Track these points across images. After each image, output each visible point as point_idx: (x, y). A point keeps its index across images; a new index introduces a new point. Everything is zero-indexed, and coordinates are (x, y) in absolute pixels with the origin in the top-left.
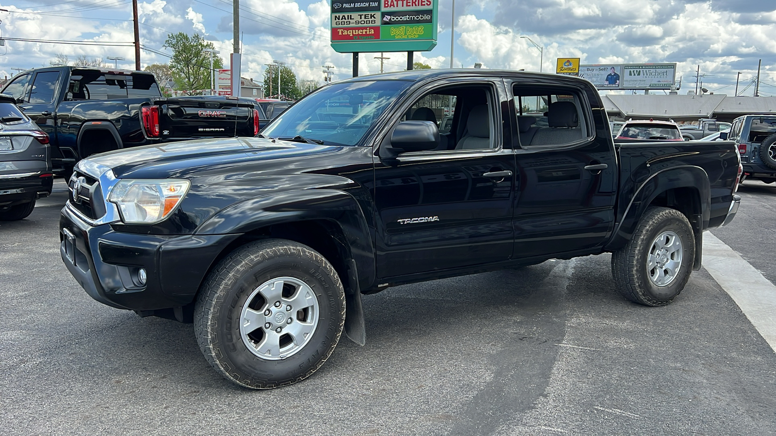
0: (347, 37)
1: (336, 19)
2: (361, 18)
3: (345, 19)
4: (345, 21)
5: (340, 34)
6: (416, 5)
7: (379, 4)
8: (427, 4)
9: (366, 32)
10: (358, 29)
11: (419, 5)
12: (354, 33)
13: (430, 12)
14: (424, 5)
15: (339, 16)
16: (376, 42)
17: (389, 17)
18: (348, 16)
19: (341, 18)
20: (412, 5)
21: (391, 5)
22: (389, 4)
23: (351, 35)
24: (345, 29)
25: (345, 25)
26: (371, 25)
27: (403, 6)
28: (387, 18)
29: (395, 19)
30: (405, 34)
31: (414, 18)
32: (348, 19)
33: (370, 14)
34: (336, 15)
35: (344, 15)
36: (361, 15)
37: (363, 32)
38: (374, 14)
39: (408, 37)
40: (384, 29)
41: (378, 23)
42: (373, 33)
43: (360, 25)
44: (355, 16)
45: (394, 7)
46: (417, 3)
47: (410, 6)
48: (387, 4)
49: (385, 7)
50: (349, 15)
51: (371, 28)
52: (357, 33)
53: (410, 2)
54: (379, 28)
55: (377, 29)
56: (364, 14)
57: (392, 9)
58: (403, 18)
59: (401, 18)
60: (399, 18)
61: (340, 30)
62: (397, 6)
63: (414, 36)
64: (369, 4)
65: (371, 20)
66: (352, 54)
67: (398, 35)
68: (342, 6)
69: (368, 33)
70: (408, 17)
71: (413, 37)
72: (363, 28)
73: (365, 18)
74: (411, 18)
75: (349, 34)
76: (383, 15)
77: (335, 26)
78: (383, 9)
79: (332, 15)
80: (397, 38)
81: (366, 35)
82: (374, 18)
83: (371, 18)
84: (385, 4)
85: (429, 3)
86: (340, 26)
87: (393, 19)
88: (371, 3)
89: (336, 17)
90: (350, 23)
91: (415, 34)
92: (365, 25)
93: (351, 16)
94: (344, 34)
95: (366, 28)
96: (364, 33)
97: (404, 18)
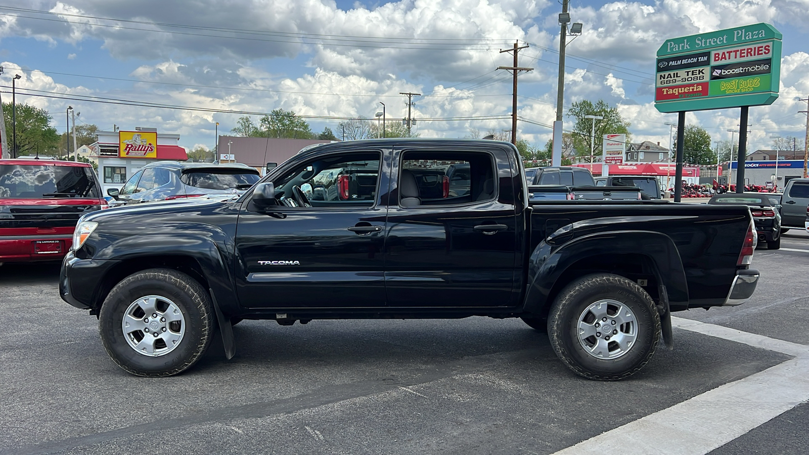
0: (673, 96)
1: (661, 79)
2: (688, 75)
3: (671, 77)
4: (671, 79)
5: (665, 93)
6: (751, 55)
7: (709, 59)
8: (765, 52)
9: (693, 89)
10: (685, 86)
11: (755, 55)
12: (680, 92)
13: (768, 61)
14: (762, 54)
15: (664, 75)
16: (705, 98)
17: (719, 71)
18: (674, 74)
19: (666, 77)
20: (747, 56)
21: (722, 58)
22: (720, 57)
23: (677, 94)
24: (669, 88)
25: (671, 84)
26: (698, 81)
27: (736, 58)
28: (717, 73)
29: (726, 72)
30: (738, 88)
31: (748, 69)
32: (674, 77)
33: (698, 69)
34: (661, 74)
35: (669, 73)
36: (688, 72)
37: (689, 90)
38: (703, 70)
39: (741, 91)
40: (713, 85)
41: (707, 78)
42: (701, 89)
43: (687, 82)
44: (682, 73)
45: (726, 59)
46: (752, 53)
47: (744, 56)
48: (718, 57)
49: (715, 60)
50: (675, 72)
51: (698, 84)
52: (683, 91)
53: (744, 53)
54: (707, 83)
55: (705, 86)
56: (691, 70)
57: (723, 62)
58: (735, 70)
59: (733, 71)
60: (731, 71)
61: (665, 90)
62: (729, 58)
63: (749, 90)
64: (698, 59)
65: (698, 76)
66: (678, 113)
67: (730, 89)
68: (668, 64)
69: (695, 90)
70: (741, 69)
71: (747, 90)
72: (689, 86)
73: (693, 75)
74: (745, 69)
75: (674, 92)
76: (714, 68)
77: (659, 85)
78: (713, 63)
79: (658, 74)
80: (727, 93)
81: (693, 92)
82: (703, 73)
83: (699, 74)
84: (715, 57)
85: (767, 51)
86: (666, 85)
87: (724, 72)
88: (700, 58)
89: (661, 76)
90: (676, 81)
91: (749, 87)
92: (693, 81)
93: (677, 73)
94: (669, 93)
95: (692, 85)
96: (691, 90)
97: (737, 71)
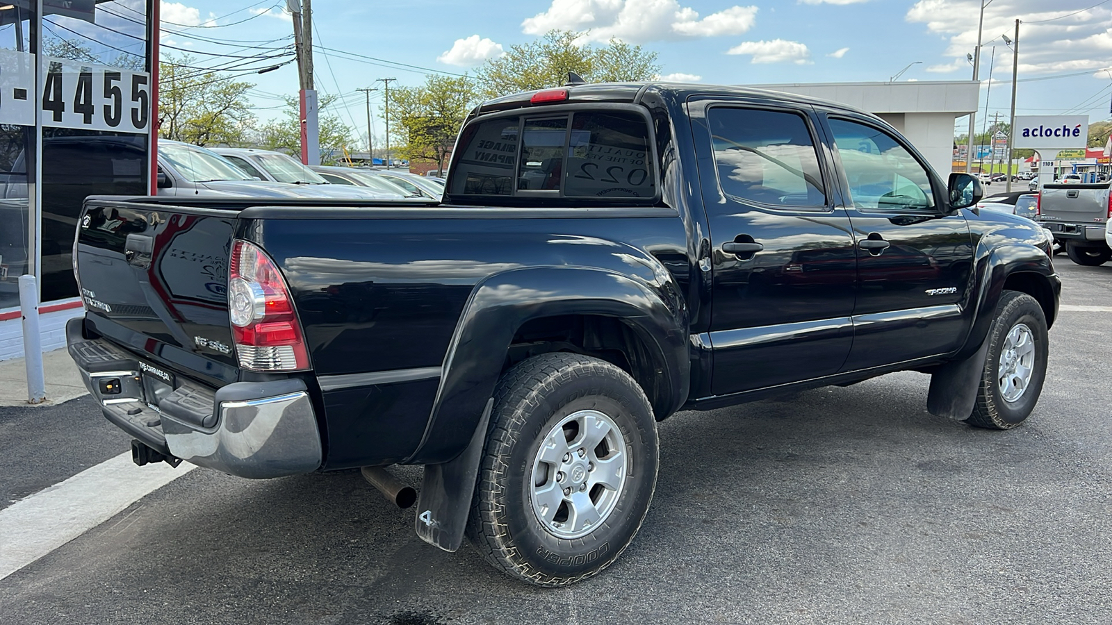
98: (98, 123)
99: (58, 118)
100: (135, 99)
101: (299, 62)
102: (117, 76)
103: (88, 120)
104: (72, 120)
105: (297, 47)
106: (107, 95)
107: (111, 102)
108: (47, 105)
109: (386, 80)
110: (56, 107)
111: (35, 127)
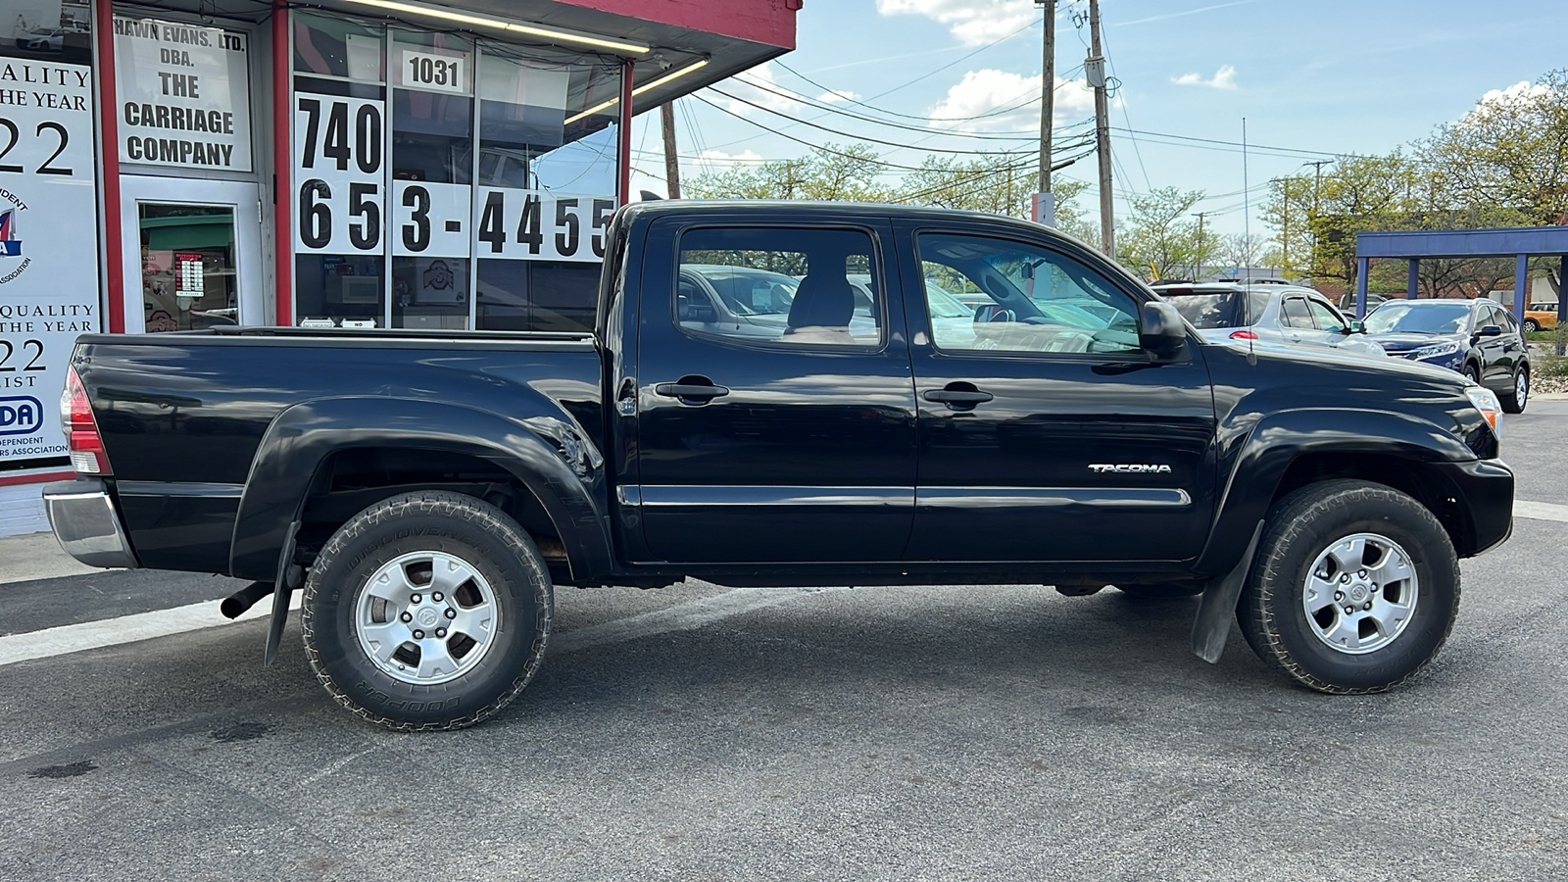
98: (548, 253)
99: (497, 248)
100: (596, 225)
101: (1100, 153)
102: (574, 203)
103: (534, 250)
104: (515, 250)
105: (1098, 133)
106: (560, 222)
107: (566, 230)
108: (484, 236)
109: (1318, 164)
110: (497, 239)
111: (468, 260)
